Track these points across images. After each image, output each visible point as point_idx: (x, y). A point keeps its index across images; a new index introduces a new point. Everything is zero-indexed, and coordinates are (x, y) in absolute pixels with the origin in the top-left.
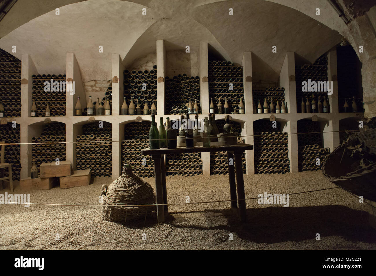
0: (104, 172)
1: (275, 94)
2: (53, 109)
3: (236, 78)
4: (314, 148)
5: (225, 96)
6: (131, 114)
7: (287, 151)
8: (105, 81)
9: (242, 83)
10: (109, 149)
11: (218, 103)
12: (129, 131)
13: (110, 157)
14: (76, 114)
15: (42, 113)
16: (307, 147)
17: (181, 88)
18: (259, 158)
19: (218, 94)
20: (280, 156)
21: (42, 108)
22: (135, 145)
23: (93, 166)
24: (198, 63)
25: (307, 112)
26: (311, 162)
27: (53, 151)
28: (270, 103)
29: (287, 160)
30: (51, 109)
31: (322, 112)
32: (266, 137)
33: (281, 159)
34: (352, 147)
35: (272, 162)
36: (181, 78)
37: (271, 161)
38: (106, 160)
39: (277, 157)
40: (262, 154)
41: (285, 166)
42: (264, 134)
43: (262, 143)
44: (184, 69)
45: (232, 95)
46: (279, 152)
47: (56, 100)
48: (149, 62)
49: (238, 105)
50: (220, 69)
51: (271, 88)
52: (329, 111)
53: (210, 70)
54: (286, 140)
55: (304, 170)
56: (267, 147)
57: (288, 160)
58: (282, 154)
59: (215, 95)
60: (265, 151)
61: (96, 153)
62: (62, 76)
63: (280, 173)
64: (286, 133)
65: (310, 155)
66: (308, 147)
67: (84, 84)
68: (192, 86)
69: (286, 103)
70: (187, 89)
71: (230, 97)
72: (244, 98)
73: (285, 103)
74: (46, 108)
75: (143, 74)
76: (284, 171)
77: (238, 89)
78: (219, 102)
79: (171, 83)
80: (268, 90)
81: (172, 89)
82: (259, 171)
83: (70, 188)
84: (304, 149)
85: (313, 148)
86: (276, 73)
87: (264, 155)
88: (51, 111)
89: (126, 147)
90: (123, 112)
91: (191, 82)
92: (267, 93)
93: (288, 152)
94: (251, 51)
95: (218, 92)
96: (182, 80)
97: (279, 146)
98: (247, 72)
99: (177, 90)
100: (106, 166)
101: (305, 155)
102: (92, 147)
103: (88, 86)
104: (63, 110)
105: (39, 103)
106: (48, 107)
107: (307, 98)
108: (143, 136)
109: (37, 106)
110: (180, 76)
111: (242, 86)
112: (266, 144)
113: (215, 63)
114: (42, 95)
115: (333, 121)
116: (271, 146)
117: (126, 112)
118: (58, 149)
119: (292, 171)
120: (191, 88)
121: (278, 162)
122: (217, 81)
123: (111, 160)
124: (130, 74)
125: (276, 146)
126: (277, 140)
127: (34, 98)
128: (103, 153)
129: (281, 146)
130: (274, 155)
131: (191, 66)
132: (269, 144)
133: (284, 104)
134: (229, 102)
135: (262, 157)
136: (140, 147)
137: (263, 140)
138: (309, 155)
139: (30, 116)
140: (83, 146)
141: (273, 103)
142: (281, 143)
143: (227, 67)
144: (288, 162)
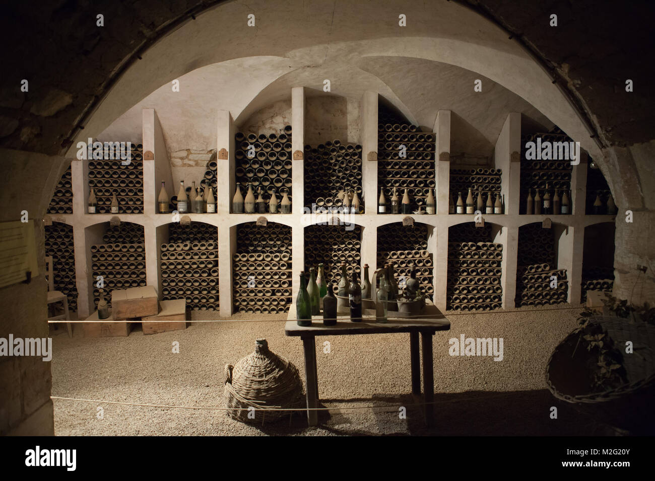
0: (206, 302)
1: (485, 179)
2: (123, 200)
3: (423, 153)
4: (543, 270)
5: (404, 182)
6: (249, 211)
7: (499, 274)
8: (204, 150)
9: (433, 161)
10: (214, 266)
11: (392, 195)
12: (244, 235)
13: (215, 280)
14: (161, 211)
15: (106, 206)
16: (531, 269)
17: (331, 164)
18: (455, 285)
19: (392, 180)
20: (488, 282)
21: (104, 198)
22: (256, 260)
23: (189, 292)
24: (360, 119)
25: (536, 212)
26: (536, 291)
27: (125, 267)
28: (477, 195)
29: (498, 289)
30: (119, 200)
31: (560, 213)
32: (467, 252)
33: (489, 286)
34: (590, 337)
35: (475, 292)
36: (331, 147)
37: (473, 289)
38: (208, 284)
39: (483, 284)
40: (460, 278)
41: (495, 298)
42: (465, 246)
43: (460, 261)
44: (336, 129)
45: (416, 181)
46: (486, 275)
47: (127, 185)
48: (277, 116)
49: (424, 199)
50: (397, 137)
51: (481, 170)
52: (569, 212)
53: (381, 140)
54: (500, 257)
55: (524, 304)
56: (468, 268)
57: (500, 288)
58: (492, 279)
59: (388, 182)
60: (465, 274)
61: (192, 272)
62: (136, 146)
63: (486, 308)
64: (499, 246)
65: (536, 281)
66: (533, 268)
67: (170, 155)
68: (350, 162)
69: (504, 195)
70: (340, 167)
71: (413, 185)
72: (435, 187)
73: (502, 195)
74: (112, 198)
75: (268, 141)
76: (492, 305)
77: (426, 171)
78: (394, 194)
79: (315, 156)
80: (475, 173)
81: (315, 166)
82: (453, 305)
83: (158, 333)
84: (527, 272)
85: (540, 270)
86: (489, 142)
87: (463, 280)
88: (119, 203)
89: (241, 264)
90: (235, 208)
91: (347, 155)
92: (473, 179)
93: (501, 276)
94: (449, 110)
95: (392, 177)
96: (333, 150)
97: (487, 265)
98: (442, 145)
99: (324, 168)
100: (209, 292)
101: (526, 281)
102: (187, 264)
103: (176, 158)
104: (139, 203)
105: (100, 191)
106: (114, 197)
107: (537, 190)
108: (267, 242)
109: (96, 194)
110: (329, 144)
111: (433, 166)
112: (467, 263)
113: (389, 127)
114: (103, 177)
115: (575, 228)
116: (475, 266)
117: (241, 208)
118: (132, 264)
119: (506, 306)
120: (347, 165)
121: (483, 292)
122: (392, 158)
123: (217, 283)
124: (245, 139)
125: (483, 266)
126: (485, 257)
127: (91, 182)
128: (204, 272)
129: (490, 266)
130: (479, 280)
131: (348, 123)
132: (471, 263)
133: (500, 197)
134: (410, 192)
135: (460, 283)
136: (264, 263)
137: (462, 256)
138: (533, 281)
139: (88, 213)
140: (171, 261)
141: (482, 195)
142: (490, 261)
143: (409, 135)
144: (499, 291)
